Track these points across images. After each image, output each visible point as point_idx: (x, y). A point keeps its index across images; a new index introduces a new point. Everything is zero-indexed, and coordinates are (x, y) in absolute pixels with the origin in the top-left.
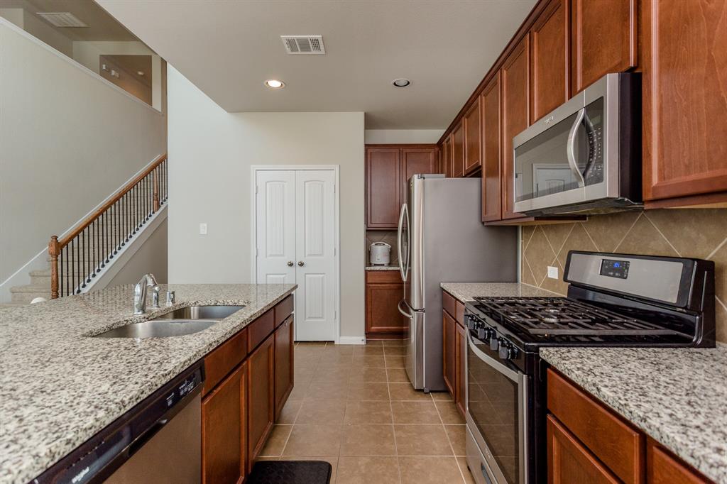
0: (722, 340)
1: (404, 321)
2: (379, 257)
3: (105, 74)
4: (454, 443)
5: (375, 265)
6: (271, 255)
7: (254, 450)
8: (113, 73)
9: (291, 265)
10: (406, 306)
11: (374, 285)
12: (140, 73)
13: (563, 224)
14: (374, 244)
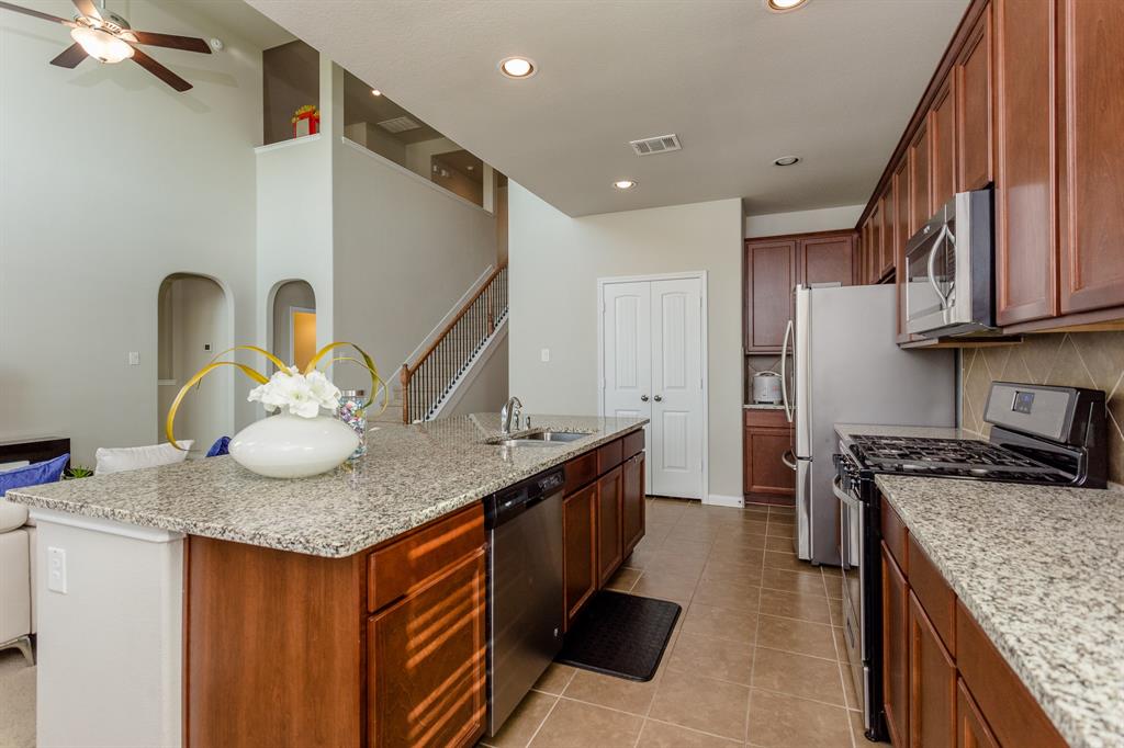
0: (1118, 481)
1: (791, 476)
2: (765, 392)
3: (436, 178)
4: (835, 615)
5: (760, 403)
6: (621, 387)
7: (603, 572)
8: (444, 173)
9: (645, 399)
10: (791, 455)
11: (756, 429)
12: (470, 168)
13: (1002, 346)
14: (758, 374)
